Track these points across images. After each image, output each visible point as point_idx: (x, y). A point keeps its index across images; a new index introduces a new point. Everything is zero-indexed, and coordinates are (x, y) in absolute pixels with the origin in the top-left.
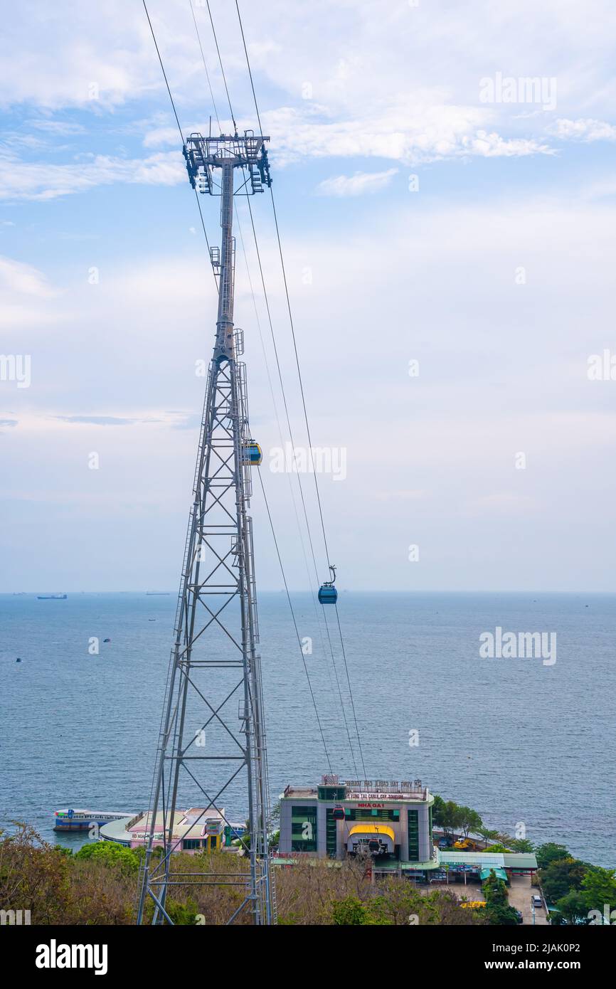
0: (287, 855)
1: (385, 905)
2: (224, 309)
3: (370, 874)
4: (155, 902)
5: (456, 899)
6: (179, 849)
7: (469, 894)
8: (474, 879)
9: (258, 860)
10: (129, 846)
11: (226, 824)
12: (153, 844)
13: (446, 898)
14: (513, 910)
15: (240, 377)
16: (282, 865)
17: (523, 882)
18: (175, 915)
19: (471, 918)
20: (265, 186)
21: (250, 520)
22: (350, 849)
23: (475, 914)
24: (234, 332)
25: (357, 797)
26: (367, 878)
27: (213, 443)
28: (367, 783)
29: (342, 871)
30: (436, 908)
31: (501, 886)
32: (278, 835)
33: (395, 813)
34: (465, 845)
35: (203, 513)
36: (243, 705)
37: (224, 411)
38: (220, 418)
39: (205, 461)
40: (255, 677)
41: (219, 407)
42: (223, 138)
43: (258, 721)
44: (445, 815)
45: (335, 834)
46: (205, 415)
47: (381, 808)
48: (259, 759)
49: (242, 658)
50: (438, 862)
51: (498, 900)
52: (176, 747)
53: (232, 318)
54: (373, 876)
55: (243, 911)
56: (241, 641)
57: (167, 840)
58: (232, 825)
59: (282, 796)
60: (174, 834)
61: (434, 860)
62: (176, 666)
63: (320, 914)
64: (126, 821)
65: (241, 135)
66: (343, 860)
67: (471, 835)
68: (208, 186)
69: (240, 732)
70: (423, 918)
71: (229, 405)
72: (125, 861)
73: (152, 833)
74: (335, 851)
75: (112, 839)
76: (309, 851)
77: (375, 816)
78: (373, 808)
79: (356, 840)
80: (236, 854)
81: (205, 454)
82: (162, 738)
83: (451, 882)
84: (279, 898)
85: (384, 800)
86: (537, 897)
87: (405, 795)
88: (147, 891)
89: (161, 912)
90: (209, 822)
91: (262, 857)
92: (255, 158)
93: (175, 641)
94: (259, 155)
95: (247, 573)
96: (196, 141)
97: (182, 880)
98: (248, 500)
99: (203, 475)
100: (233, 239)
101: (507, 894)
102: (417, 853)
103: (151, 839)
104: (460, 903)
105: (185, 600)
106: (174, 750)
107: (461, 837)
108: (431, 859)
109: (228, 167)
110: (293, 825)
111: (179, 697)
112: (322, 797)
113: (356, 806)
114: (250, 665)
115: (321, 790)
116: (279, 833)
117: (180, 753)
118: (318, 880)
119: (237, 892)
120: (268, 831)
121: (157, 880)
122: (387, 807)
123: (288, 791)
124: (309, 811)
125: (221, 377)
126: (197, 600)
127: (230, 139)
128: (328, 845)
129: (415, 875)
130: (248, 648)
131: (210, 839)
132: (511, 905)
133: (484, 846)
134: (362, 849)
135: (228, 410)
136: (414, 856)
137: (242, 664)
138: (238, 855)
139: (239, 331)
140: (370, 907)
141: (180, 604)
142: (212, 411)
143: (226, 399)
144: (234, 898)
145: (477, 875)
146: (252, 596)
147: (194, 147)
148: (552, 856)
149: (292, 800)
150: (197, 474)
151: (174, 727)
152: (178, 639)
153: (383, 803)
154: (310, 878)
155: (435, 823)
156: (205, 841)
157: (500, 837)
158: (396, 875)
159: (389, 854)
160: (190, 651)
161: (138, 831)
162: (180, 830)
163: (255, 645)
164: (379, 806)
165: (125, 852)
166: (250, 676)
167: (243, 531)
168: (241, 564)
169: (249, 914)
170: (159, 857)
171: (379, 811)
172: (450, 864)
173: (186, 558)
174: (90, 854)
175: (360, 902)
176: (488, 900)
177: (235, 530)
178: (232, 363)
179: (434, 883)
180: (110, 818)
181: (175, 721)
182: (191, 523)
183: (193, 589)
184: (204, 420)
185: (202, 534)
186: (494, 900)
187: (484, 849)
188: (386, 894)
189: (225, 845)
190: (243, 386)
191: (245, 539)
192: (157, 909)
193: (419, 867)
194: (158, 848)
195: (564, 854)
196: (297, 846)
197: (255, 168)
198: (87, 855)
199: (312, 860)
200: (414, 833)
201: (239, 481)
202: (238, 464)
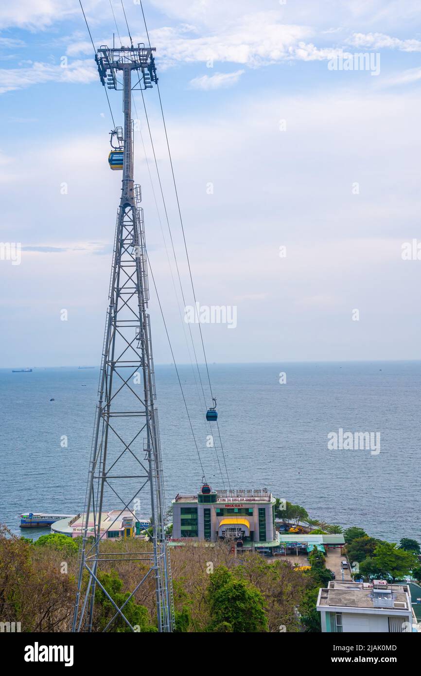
0: (178, 540)
1: (244, 570)
2: (127, 171)
3: (234, 551)
4: (90, 573)
5: (291, 565)
6: (105, 537)
7: (300, 562)
8: (303, 552)
9: (158, 543)
10: (71, 536)
11: (137, 521)
12: (87, 535)
13: (284, 565)
14: (329, 571)
15: (139, 218)
16: (175, 547)
17: (336, 552)
18: (103, 580)
19: (301, 577)
20: (153, 83)
21: (148, 317)
22: (220, 534)
23: (304, 574)
24: (134, 187)
25: (224, 500)
26: (232, 553)
27: (122, 264)
28: (231, 491)
29: (215, 549)
30: (278, 571)
31: (321, 556)
32: (172, 527)
33: (250, 511)
34: (297, 530)
35: (116, 312)
36: (146, 442)
37: (129, 242)
38: (126, 246)
39: (116, 276)
40: (154, 422)
41: (125, 239)
42: (123, 49)
43: (156, 452)
45: (210, 525)
46: (115, 245)
47: (241, 507)
48: (158, 477)
49: (145, 410)
50: (279, 542)
51: (319, 565)
52: (102, 470)
53: (132, 177)
54: (236, 552)
55: (149, 577)
56: (144, 399)
57: (97, 532)
58: (141, 521)
59: (174, 501)
60: (101, 527)
61: (277, 540)
62: (100, 416)
63: (201, 577)
64: (69, 520)
65: (136, 46)
66: (215, 542)
67: (301, 523)
68: (114, 83)
69: (145, 459)
70: (270, 578)
71: (132, 238)
72: (69, 546)
73: (86, 527)
74: (210, 536)
75: (59, 532)
76: (192, 537)
77: (236, 513)
78: (235, 507)
79: (224, 529)
80: (143, 540)
81: (117, 271)
82: (91, 465)
83: (287, 554)
84: (173, 568)
85: (242, 502)
86: (345, 562)
87: (256, 499)
88: (84, 565)
89: (94, 579)
90: (125, 519)
91: (161, 541)
92: (146, 63)
93: (99, 399)
94: (149, 61)
95: (147, 352)
96: (104, 51)
97: (108, 558)
98: (147, 303)
99: (116, 286)
100: (132, 121)
101: (325, 561)
102: (265, 536)
103: (86, 531)
104: (294, 567)
105: (105, 372)
106: (100, 472)
107: (294, 525)
108: (274, 539)
109: (128, 69)
110: (182, 520)
111: (103, 437)
112: (201, 501)
113: (224, 507)
114: (150, 414)
115: (199, 496)
116: (172, 525)
117: (104, 474)
118: (199, 556)
119: (145, 565)
120: (165, 524)
121: (91, 558)
122: (244, 507)
123: (178, 498)
124: (192, 510)
125: (126, 218)
126: (113, 371)
127: (129, 50)
128: (205, 533)
129: (264, 550)
130: (149, 403)
131: (126, 530)
132: (328, 568)
133: (310, 531)
134: (228, 535)
135: (132, 241)
136: (263, 538)
137: (145, 414)
138: (145, 541)
139: (138, 186)
140: (234, 572)
141: (102, 374)
142: (120, 242)
143: (130, 233)
144: (143, 569)
145: (305, 549)
146: (151, 368)
147: (103, 56)
148: (354, 535)
149: (181, 503)
150: (111, 285)
151: (100, 455)
152: (101, 398)
153: (242, 504)
154: (193, 554)
155: (277, 516)
156: (122, 532)
157: (320, 524)
158: (251, 551)
159: (246, 537)
160: (110, 406)
161: (77, 526)
162: (105, 525)
163: (154, 401)
164: (239, 506)
165: (69, 540)
166: (151, 422)
167: (143, 324)
168: (143, 346)
169: (153, 578)
170: (91, 543)
171: (239, 509)
172: (287, 543)
173: (105, 343)
174: (45, 542)
175: (227, 569)
176: (313, 565)
177: (138, 324)
178: (134, 208)
179: (276, 555)
180: (58, 518)
181: (100, 453)
182: (108, 319)
183: (110, 364)
184: (115, 248)
185: (115, 326)
186: (316, 565)
187: (309, 532)
188: (244, 563)
189: (136, 534)
190: (141, 224)
191: (145, 329)
192: (91, 577)
193: (267, 545)
194: (91, 537)
195: (362, 534)
196: (184, 533)
197: (146, 70)
198: (42, 543)
199: (195, 542)
200: (262, 523)
201: (140, 289)
202: (139, 278)
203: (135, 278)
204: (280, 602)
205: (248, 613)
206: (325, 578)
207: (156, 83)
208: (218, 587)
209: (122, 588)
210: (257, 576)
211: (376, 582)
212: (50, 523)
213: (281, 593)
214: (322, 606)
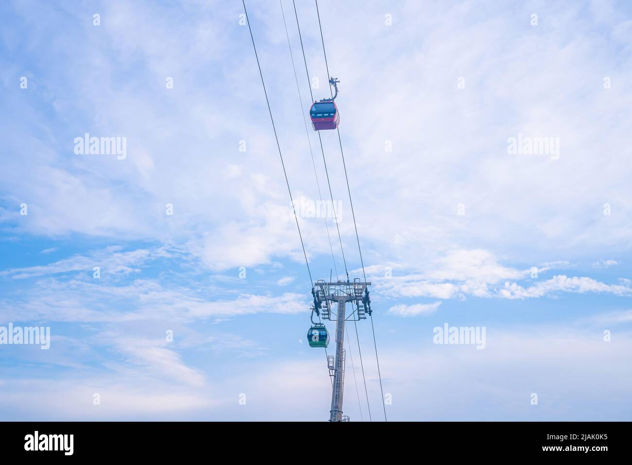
2: (336, 401)
20: (367, 315)
24: (343, 418)
42: (339, 283)
53: (341, 409)
65: (352, 281)
68: (328, 314)
92: (361, 296)
94: (364, 294)
96: (321, 285)
100: (344, 350)
109: (342, 302)
127: (344, 284)
139: (346, 418)
147: (320, 289)
197: (360, 303)
207: (370, 315)
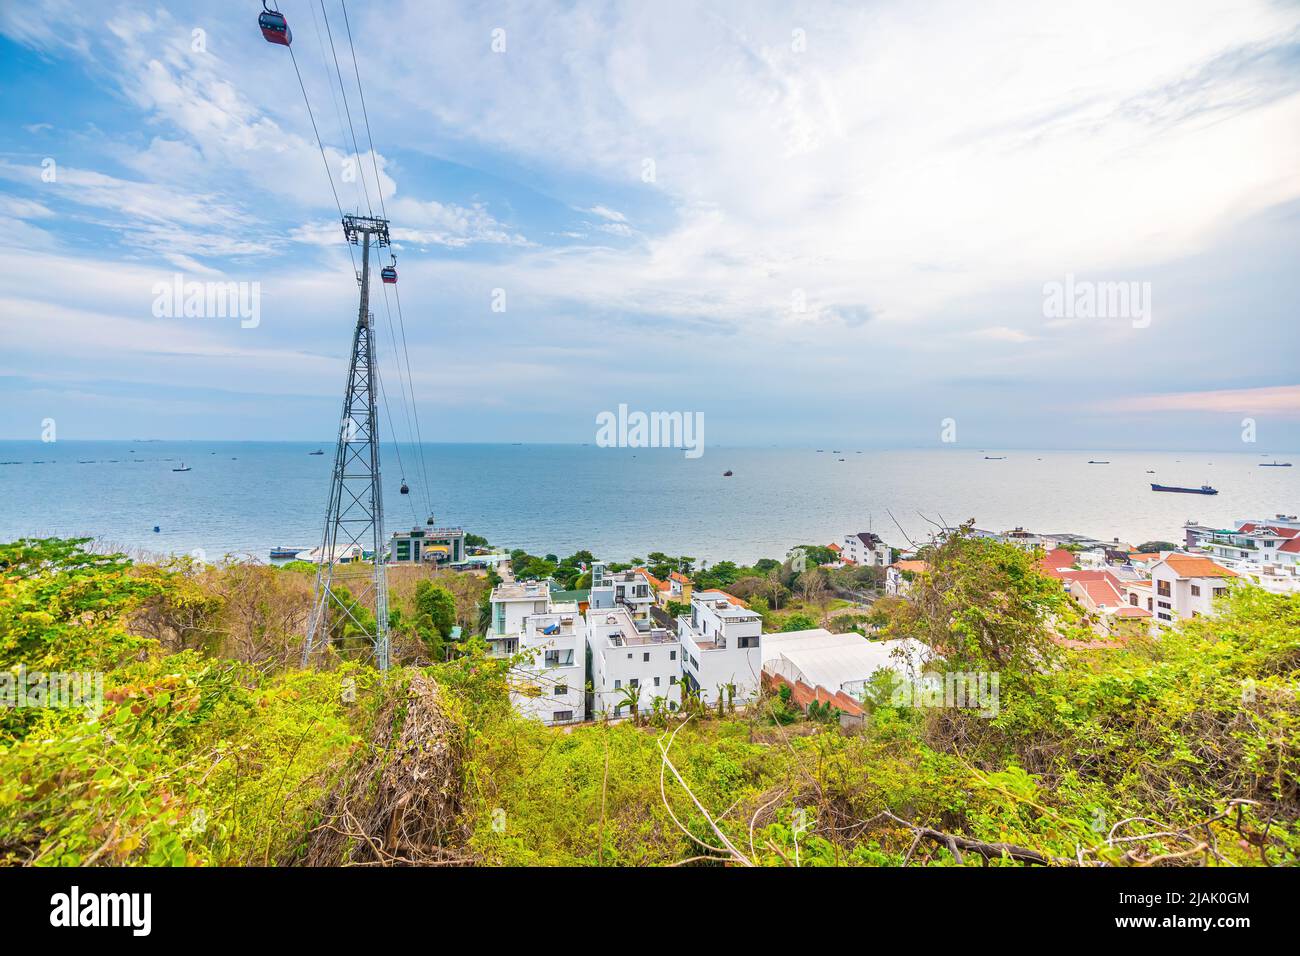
0: (394, 562)
1: (441, 580)
3: (435, 568)
4: (324, 587)
5: (475, 575)
6: (338, 562)
7: (480, 573)
8: (483, 567)
9: (379, 565)
10: (311, 563)
11: (363, 551)
12: (323, 562)
13: (470, 575)
14: (499, 577)
15: (371, 337)
16: (392, 567)
17: (505, 565)
19: (481, 582)
21: (376, 408)
22: (426, 558)
24: (369, 314)
25: (430, 535)
26: (434, 570)
27: (357, 369)
28: (436, 530)
29: (422, 568)
30: (466, 580)
31: (495, 568)
32: (390, 554)
33: (447, 542)
34: (480, 553)
35: (351, 403)
36: (371, 496)
37: (363, 353)
38: (360, 356)
39: (352, 377)
40: (378, 482)
41: (360, 351)
43: (379, 503)
44: (471, 541)
45: (419, 552)
46: (352, 355)
47: (443, 540)
48: (380, 520)
50: (468, 561)
52: (336, 516)
53: (368, 308)
54: (437, 569)
55: (371, 588)
56: (371, 466)
57: (331, 559)
58: (366, 551)
59: (393, 537)
60: (334, 556)
61: (466, 560)
62: (335, 477)
63: (410, 587)
64: (310, 551)
65: (374, 217)
66: (422, 563)
67: (483, 548)
68: (356, 241)
69: (370, 508)
70: (459, 584)
71: (366, 350)
72: (309, 569)
73: (323, 556)
74: (418, 559)
75: (302, 560)
76: (405, 560)
77: (438, 543)
78: (438, 540)
79: (429, 554)
80: (368, 564)
81: (352, 374)
83: (472, 569)
84: (390, 581)
85: (443, 536)
86: (510, 571)
87: (454, 533)
88: (320, 583)
89: (328, 591)
90: (354, 550)
91: (382, 564)
92: (382, 230)
93: (335, 466)
94: (384, 229)
95: (374, 433)
96: (350, 218)
97: (340, 577)
98: (376, 398)
99: (351, 385)
102: (458, 558)
103: (323, 559)
105: (340, 447)
106: (334, 517)
107: (478, 550)
108: (464, 560)
109: (367, 233)
110: (398, 549)
111: (337, 492)
112: (412, 537)
113: (429, 540)
114: (375, 477)
115: (412, 533)
117: (338, 519)
119: (368, 580)
120: (385, 553)
121: (326, 577)
122: (445, 539)
123: (395, 534)
124: (405, 543)
125: (361, 336)
126: (347, 446)
127: (368, 219)
128: (415, 557)
129: (456, 567)
130: (374, 468)
131: (355, 557)
134: (431, 558)
135: (366, 353)
136: (456, 559)
137: (371, 477)
140: (434, 582)
141: (337, 448)
142: (356, 353)
143: (364, 347)
144: (367, 583)
145: (484, 565)
146: (377, 444)
147: (350, 221)
148: (518, 554)
149: (398, 538)
150: (347, 384)
152: (337, 464)
153: (443, 538)
154: (408, 571)
155: (467, 545)
156: (352, 558)
157: (496, 548)
158: (447, 567)
159: (444, 559)
160: (343, 470)
161: (316, 556)
162: (337, 554)
164: (440, 539)
165: (310, 565)
166: (376, 482)
167: (372, 412)
168: (371, 428)
169: (374, 589)
170: (326, 567)
171: (440, 541)
172: (473, 561)
174: (290, 567)
175: (429, 580)
176: (489, 574)
177: (368, 412)
178: (367, 330)
179: (465, 569)
180: (301, 550)
181: (334, 505)
182: (344, 407)
184: (352, 357)
185: (350, 413)
186: (491, 574)
187: (489, 554)
188: (442, 576)
189: (363, 560)
190: (373, 341)
191: (373, 416)
192: (326, 590)
193: (459, 563)
194: (326, 563)
195: (523, 553)
196: (399, 558)
197: (381, 235)
198: (288, 567)
199: (407, 564)
200: (456, 550)
201: (370, 388)
202: (370, 380)
203: (366, 379)
204: (466, 599)
205: (443, 607)
206: (495, 581)
207: (390, 245)
208: (423, 592)
209: (350, 597)
210: (450, 584)
211: (529, 582)
212: (295, 554)
213: (467, 593)
214: (493, 599)
